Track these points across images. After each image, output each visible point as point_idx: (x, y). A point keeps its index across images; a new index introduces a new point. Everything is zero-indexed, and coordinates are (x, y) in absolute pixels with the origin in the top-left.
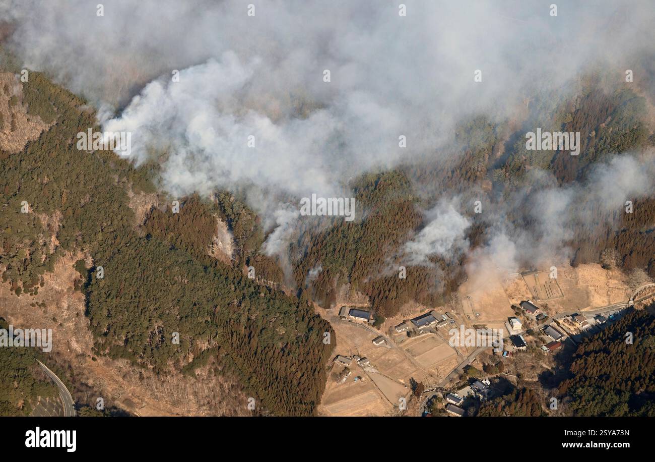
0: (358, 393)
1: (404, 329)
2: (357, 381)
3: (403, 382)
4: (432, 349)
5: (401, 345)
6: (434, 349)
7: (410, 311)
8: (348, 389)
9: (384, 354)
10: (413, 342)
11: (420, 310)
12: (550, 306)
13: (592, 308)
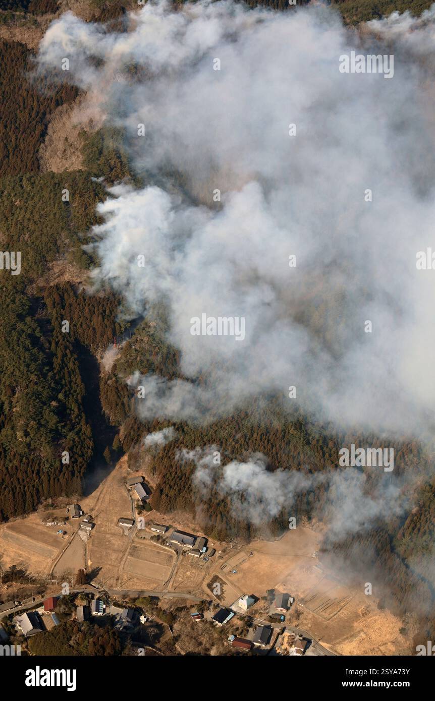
0: (45, 542)
1: (158, 531)
2: (60, 533)
3: (89, 564)
4: (154, 562)
5: (136, 540)
6: (155, 564)
7: (183, 521)
8: (43, 533)
9: (113, 535)
10: (151, 545)
11: (193, 528)
12: (301, 617)
13: (331, 648)
